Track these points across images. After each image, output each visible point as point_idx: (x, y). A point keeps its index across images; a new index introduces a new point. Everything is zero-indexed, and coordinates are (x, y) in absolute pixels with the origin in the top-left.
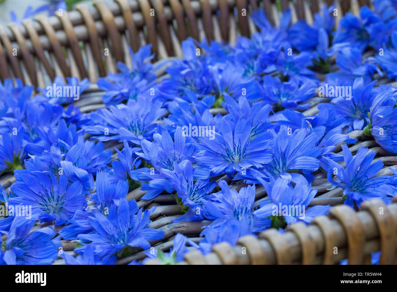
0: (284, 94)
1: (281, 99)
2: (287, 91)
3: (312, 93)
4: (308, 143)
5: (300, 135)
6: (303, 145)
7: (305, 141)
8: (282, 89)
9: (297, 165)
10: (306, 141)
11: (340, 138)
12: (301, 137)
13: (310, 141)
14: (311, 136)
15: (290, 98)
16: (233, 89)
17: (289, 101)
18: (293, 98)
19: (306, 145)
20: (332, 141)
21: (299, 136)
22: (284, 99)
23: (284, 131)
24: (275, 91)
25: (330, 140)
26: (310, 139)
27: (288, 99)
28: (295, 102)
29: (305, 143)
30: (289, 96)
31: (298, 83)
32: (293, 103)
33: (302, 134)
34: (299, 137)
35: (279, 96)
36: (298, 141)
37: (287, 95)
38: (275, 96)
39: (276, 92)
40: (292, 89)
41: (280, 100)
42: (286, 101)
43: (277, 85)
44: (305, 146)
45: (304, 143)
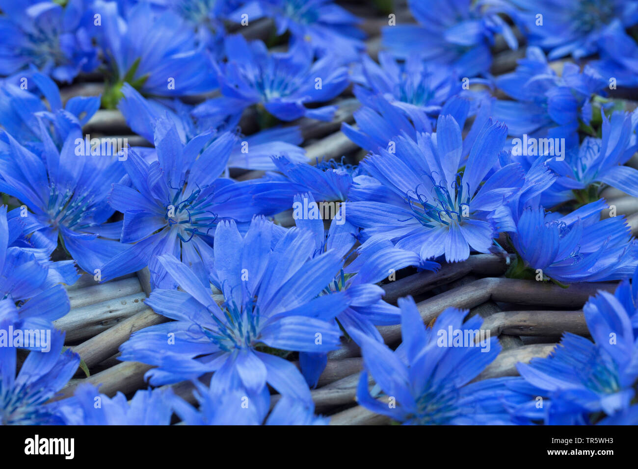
0: (273, 82)
1: (265, 95)
2: (281, 74)
3: (341, 79)
4: (318, 274)
5: (299, 248)
6: (304, 277)
7: (309, 269)
8: (269, 71)
9: (283, 338)
10: (312, 267)
11: (397, 261)
12: (300, 253)
13: (324, 269)
14: (324, 258)
15: (287, 92)
16: (151, 69)
17: (284, 100)
18: (294, 92)
19: (313, 279)
20: (376, 267)
21: (295, 249)
22: (272, 95)
23: (260, 235)
24: (252, 74)
25: (372, 263)
26: (323, 266)
27: (283, 96)
28: (299, 102)
29: (309, 273)
30: (286, 88)
31: (311, 55)
32: (294, 104)
33: (304, 245)
34: (296, 253)
35: (261, 86)
36: (293, 264)
37: (283, 85)
38: (251, 85)
39: (256, 77)
40: (294, 69)
41: (262, 98)
42: (278, 100)
43: (259, 61)
44: (310, 281)
45: (306, 272)
